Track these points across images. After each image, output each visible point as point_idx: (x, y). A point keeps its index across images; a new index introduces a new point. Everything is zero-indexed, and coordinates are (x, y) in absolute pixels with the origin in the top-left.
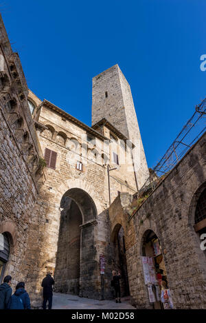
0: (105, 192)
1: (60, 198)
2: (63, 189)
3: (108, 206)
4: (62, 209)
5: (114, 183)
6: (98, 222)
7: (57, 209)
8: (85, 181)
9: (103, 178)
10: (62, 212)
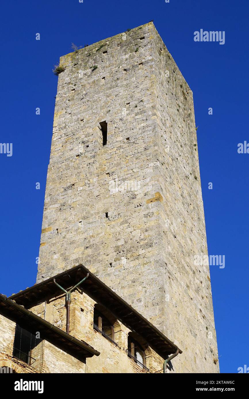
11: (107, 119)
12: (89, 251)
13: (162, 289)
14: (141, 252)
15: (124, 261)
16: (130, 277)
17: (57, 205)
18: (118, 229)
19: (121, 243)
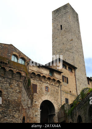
0: (59, 100)
1: (40, 106)
2: (41, 101)
3: (60, 106)
4: (41, 110)
5: (63, 94)
6: (56, 114)
7: (39, 110)
8: (50, 96)
9: (58, 93)
10: (41, 112)
11: (62, 24)
12: (61, 51)
13: (74, 57)
14: (70, 50)
15: (67, 52)
16: (68, 55)
17: (54, 42)
18: (65, 46)
19: (66, 49)
